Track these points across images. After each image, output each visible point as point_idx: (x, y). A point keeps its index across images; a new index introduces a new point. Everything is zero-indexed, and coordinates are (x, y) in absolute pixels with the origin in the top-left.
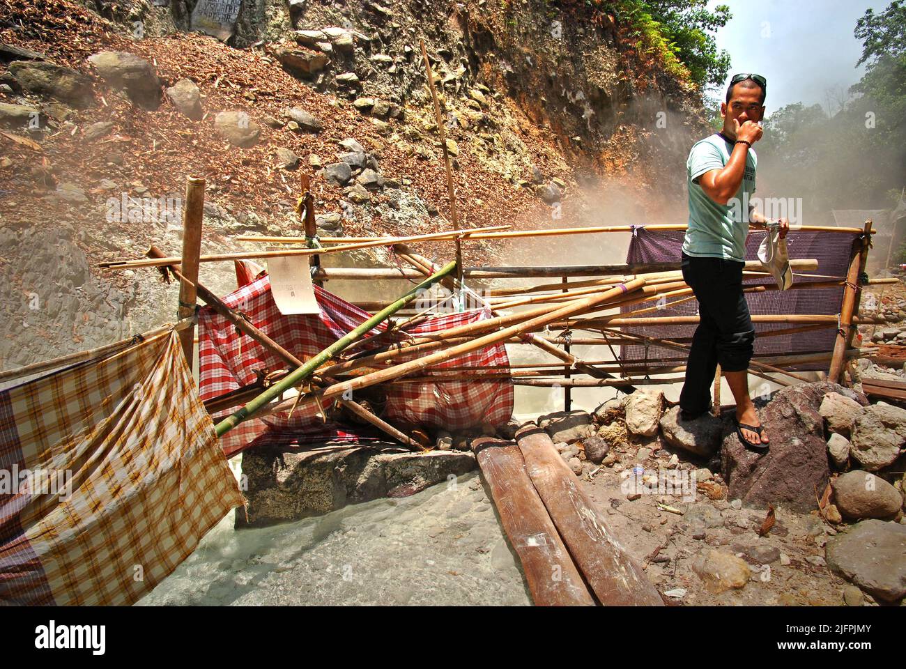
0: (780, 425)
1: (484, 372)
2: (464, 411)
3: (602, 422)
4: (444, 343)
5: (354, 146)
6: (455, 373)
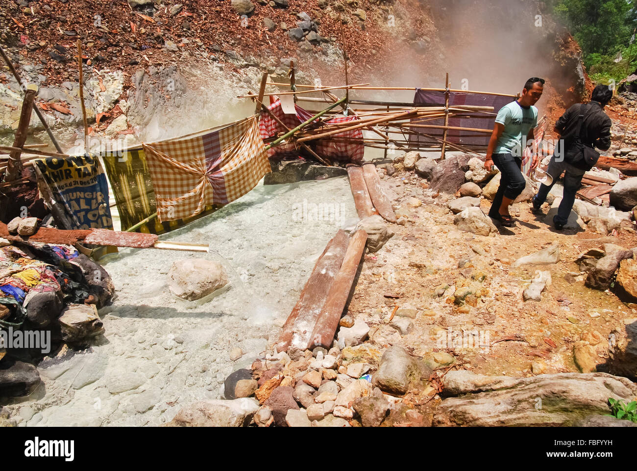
0: (451, 166)
1: (353, 140)
2: (345, 154)
3: (396, 162)
4: (338, 127)
5: (305, 17)
6: (342, 139)
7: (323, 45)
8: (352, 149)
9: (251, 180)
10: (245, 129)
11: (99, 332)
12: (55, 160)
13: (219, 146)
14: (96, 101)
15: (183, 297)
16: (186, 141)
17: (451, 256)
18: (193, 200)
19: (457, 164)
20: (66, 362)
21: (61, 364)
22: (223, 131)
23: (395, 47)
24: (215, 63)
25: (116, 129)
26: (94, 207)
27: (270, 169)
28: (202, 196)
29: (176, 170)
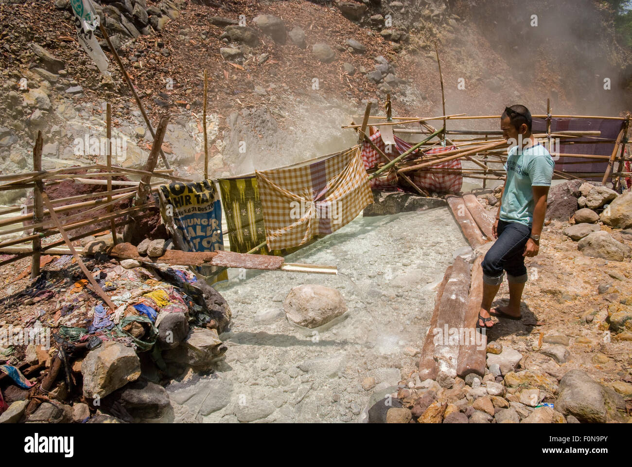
0: (561, 193)
1: (452, 170)
2: (443, 185)
3: (496, 192)
4: (438, 157)
5: (383, 61)
6: (441, 170)
7: (401, 86)
8: (450, 180)
9: (353, 210)
10: (348, 159)
11: (221, 358)
12: (177, 186)
13: (324, 175)
14: (195, 142)
15: (303, 324)
16: (295, 170)
17: (585, 282)
18: (299, 229)
19: (568, 190)
20: (192, 387)
21: (188, 388)
22: (329, 160)
23: (470, 86)
24: (301, 106)
25: (213, 167)
26: (209, 233)
27: (372, 200)
28: (309, 225)
29: (285, 199)
